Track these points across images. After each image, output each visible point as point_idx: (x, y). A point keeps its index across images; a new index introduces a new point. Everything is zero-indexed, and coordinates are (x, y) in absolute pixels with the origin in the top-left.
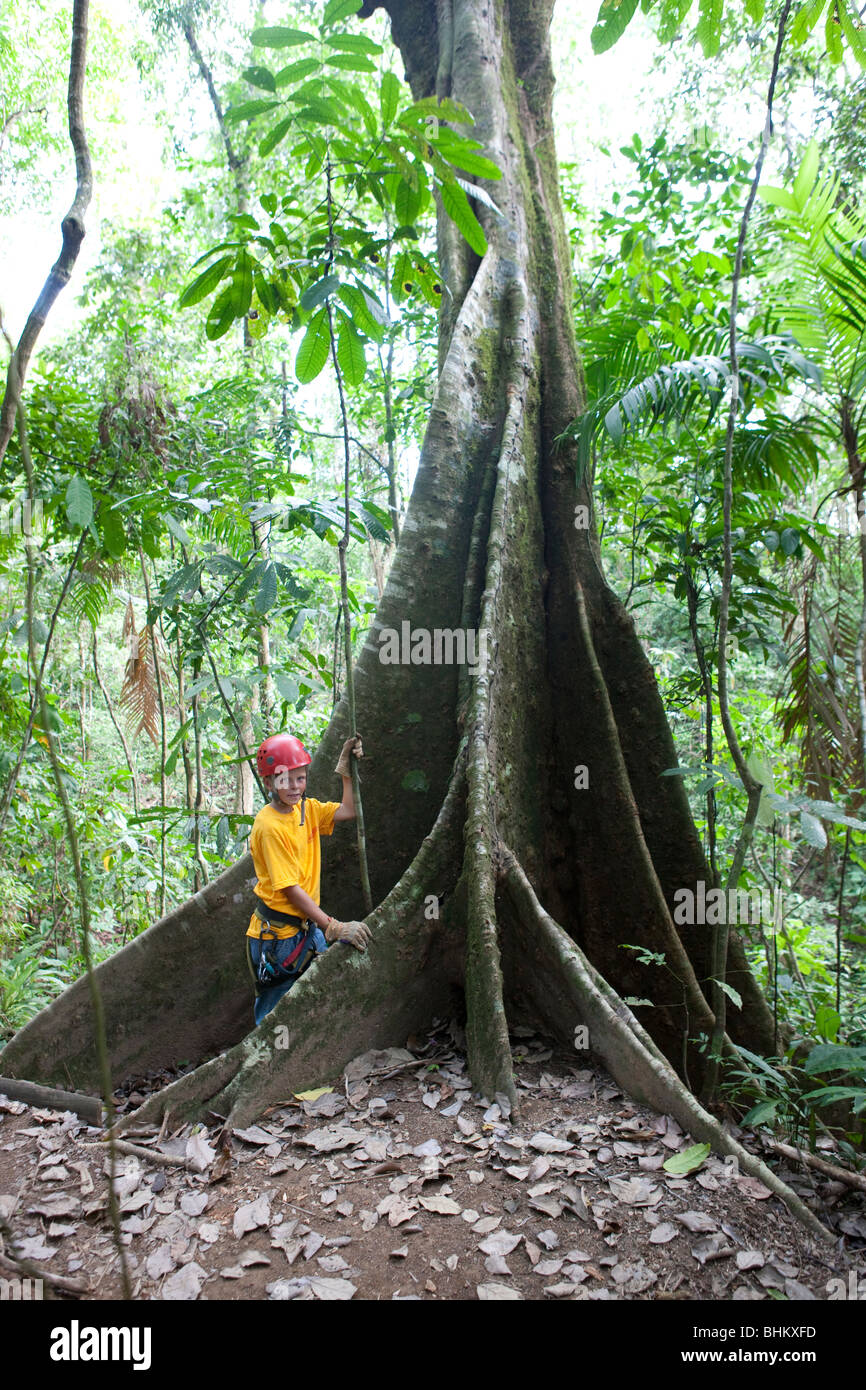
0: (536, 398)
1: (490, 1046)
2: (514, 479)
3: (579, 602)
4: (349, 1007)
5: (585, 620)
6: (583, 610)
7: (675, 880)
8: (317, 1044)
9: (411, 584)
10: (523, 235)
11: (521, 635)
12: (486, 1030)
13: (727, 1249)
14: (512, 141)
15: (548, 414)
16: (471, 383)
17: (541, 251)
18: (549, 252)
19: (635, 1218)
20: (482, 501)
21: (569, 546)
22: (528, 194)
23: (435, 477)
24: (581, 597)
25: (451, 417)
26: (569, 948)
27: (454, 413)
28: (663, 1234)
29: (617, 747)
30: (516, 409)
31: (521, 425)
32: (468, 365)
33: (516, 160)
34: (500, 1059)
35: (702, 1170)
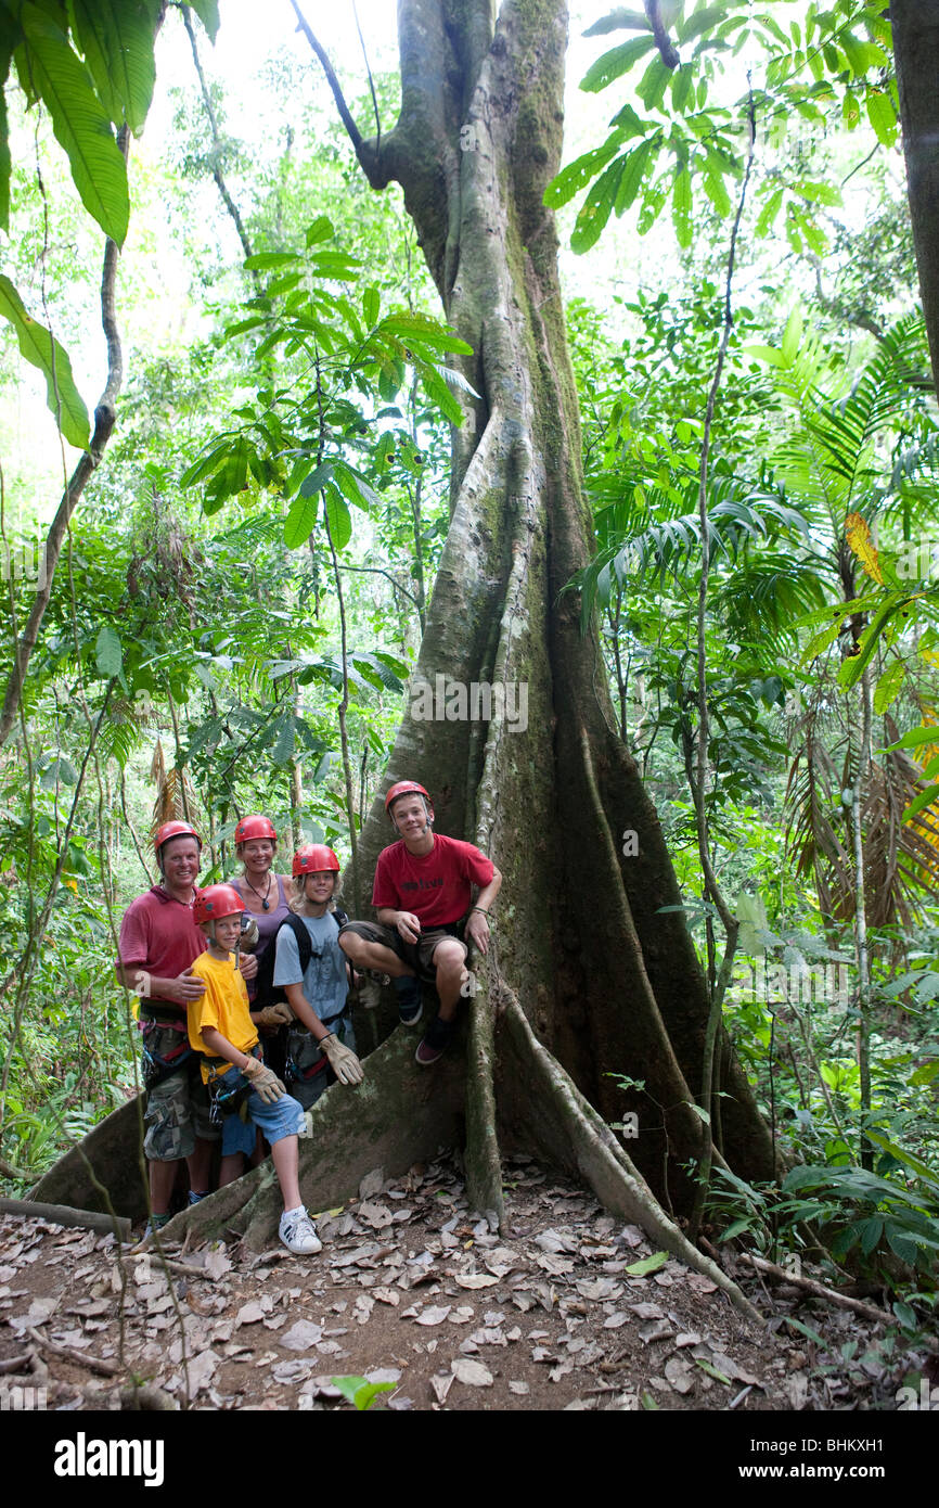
0: (542, 551)
1: (483, 1167)
2: (517, 634)
3: (584, 747)
4: (356, 1135)
5: (590, 764)
6: (587, 755)
7: (681, 1014)
8: (327, 1169)
9: (421, 736)
10: (528, 395)
11: (526, 783)
12: (479, 1153)
13: (670, 1331)
14: (517, 306)
15: (554, 566)
16: (476, 542)
17: (546, 408)
18: (554, 409)
19: (596, 1310)
20: (487, 655)
21: (575, 692)
22: (533, 354)
23: (442, 634)
24: (586, 743)
25: (457, 576)
26: (560, 1078)
27: (461, 572)
28: (616, 1320)
29: (621, 887)
30: (520, 564)
31: (525, 581)
32: (474, 525)
33: (521, 324)
34: (491, 1179)
35: (661, 1270)
